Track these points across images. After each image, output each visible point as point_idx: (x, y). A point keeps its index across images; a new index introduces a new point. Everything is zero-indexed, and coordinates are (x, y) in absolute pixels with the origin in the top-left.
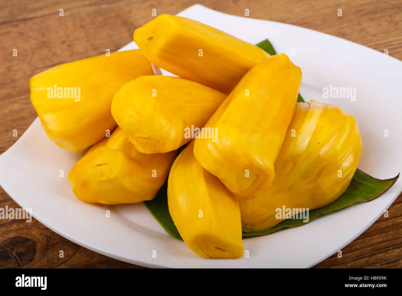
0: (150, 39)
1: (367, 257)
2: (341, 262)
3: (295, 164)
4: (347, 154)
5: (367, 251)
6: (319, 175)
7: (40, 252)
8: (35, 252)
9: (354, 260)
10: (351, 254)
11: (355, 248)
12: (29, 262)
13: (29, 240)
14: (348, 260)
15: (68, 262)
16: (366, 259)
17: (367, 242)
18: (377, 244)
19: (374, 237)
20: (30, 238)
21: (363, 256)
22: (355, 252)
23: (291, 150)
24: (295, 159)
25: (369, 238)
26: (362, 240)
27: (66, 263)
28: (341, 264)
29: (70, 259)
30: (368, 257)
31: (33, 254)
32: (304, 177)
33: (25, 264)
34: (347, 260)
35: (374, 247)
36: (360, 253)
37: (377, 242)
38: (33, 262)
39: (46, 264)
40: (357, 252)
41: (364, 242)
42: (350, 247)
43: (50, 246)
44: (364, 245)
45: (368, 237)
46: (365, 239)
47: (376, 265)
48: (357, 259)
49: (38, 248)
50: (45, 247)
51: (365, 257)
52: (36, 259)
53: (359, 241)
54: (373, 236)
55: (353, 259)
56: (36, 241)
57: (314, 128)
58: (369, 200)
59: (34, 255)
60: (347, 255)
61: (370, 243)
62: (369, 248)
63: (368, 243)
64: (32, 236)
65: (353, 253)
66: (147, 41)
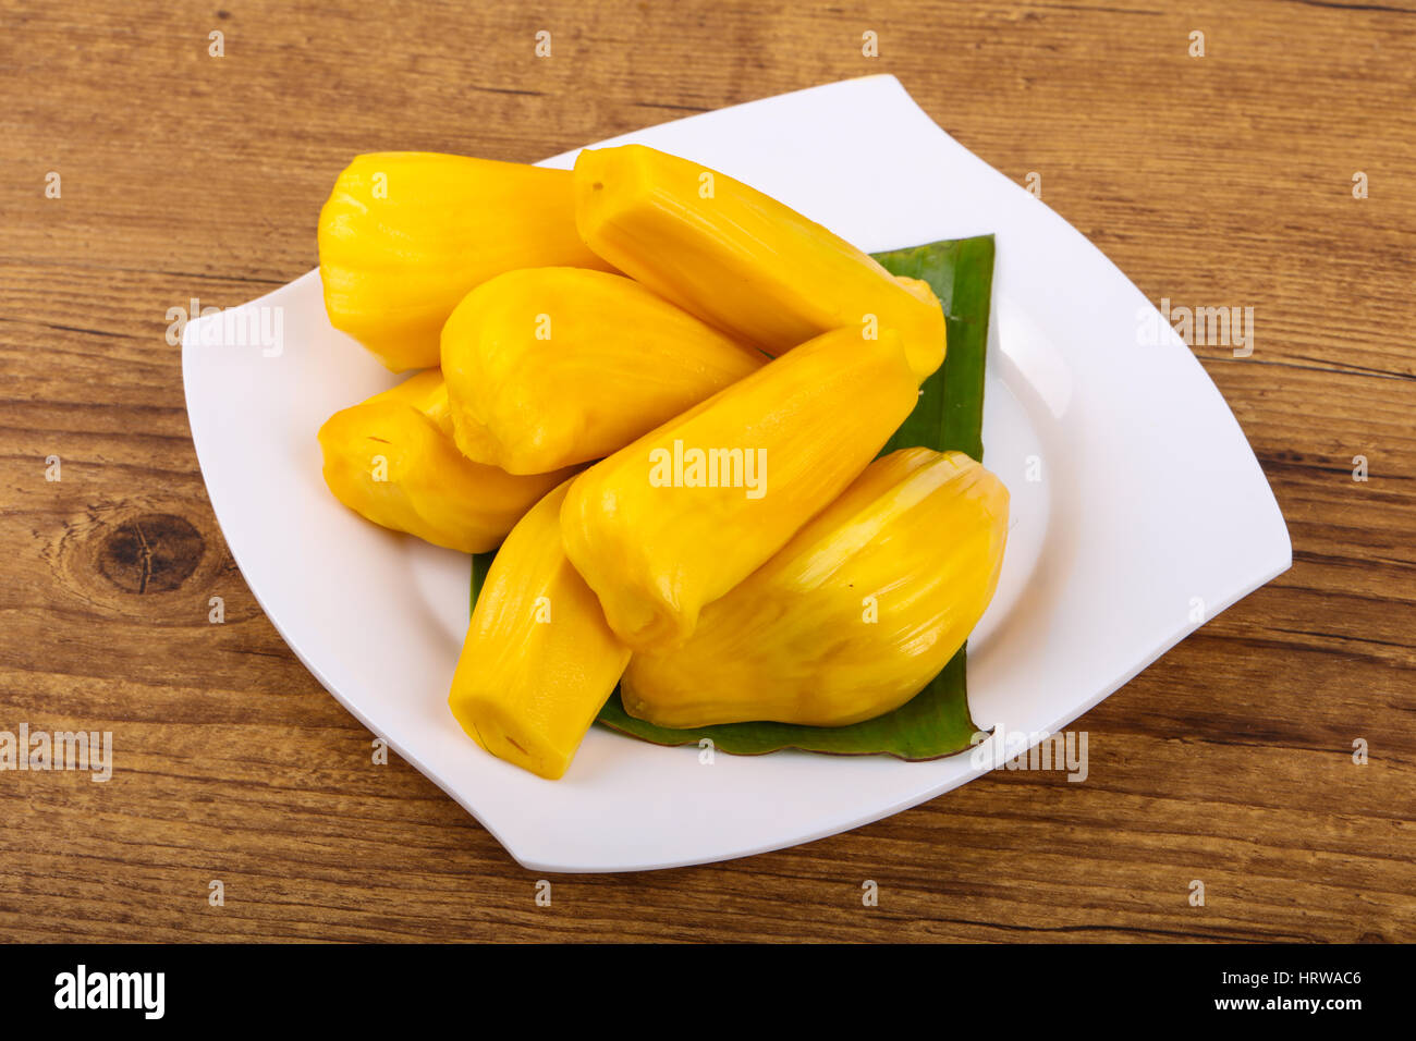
0: (598, 186)
1: (850, 883)
2: (789, 873)
3: (784, 611)
4: (915, 632)
5: (859, 871)
6: (831, 656)
7: (202, 575)
8: (192, 570)
9: (818, 879)
10: (823, 861)
11: (842, 850)
12: (165, 590)
13: (196, 534)
14: (807, 875)
15: (244, 624)
16: (844, 887)
17: (877, 848)
18: (892, 863)
19: (899, 842)
20: (202, 532)
21: (843, 878)
22: (833, 862)
23: (785, 578)
24: (786, 602)
25: (888, 841)
26: (871, 839)
27: (238, 625)
28: (784, 876)
29: (252, 618)
30: (852, 886)
31: (186, 572)
32: (795, 646)
33: (156, 592)
34: (805, 872)
35: (881, 866)
36: (842, 867)
37: (897, 856)
38: (173, 593)
39: (197, 611)
40: (838, 862)
41: (868, 845)
42: (832, 845)
43: (229, 570)
44: (866, 853)
45: (887, 837)
46: (877, 839)
47: (856, 911)
48: (826, 880)
49: (204, 563)
50: (219, 568)
51: (845, 882)
52: (183, 589)
53: (862, 838)
54: (899, 839)
55: (817, 876)
56: (208, 545)
57: (862, 545)
58: (914, 758)
59: (185, 577)
60: (814, 861)
61: (881, 854)
62: (870, 865)
63: (876, 852)
64: (208, 529)
65: (828, 861)
66: (592, 189)
